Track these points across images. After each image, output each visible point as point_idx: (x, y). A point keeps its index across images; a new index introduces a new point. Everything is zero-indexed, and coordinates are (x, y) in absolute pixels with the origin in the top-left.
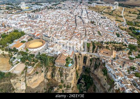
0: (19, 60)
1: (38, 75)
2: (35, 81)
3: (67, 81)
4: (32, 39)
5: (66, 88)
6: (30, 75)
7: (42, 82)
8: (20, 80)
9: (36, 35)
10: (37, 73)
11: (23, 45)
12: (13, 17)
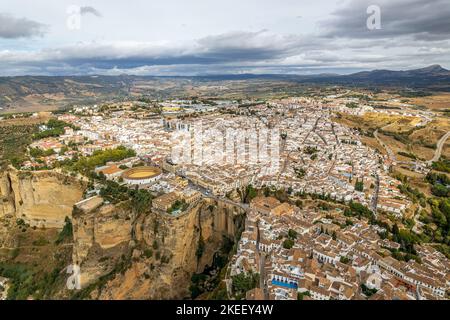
0: (98, 192)
1: (117, 221)
2: (108, 232)
3: (164, 246)
4: (142, 164)
5: (159, 262)
6: (102, 215)
7: (122, 243)
8: (85, 223)
9: (152, 159)
10: (117, 217)
11: (120, 173)
12: (133, 125)
